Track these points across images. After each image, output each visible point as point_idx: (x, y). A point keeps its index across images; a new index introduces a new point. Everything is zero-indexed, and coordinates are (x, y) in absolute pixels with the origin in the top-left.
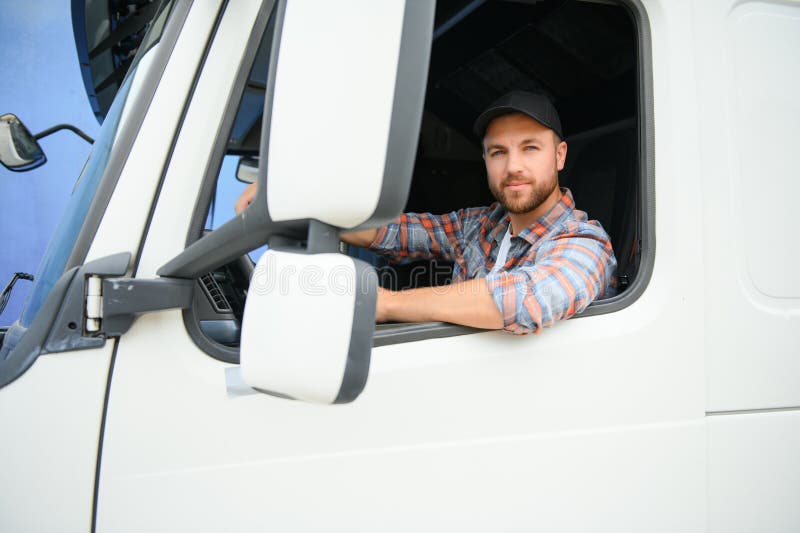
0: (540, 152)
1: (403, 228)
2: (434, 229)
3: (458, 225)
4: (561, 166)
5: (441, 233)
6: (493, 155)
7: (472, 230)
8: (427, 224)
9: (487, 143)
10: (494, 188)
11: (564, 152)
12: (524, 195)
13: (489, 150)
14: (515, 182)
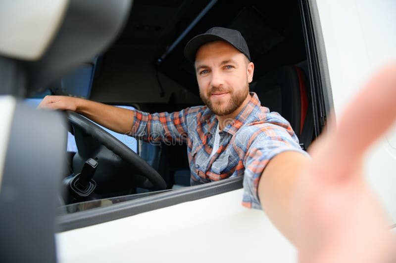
0: (235, 70)
1: (149, 123)
2: (167, 123)
3: (183, 119)
4: (250, 80)
5: (172, 126)
6: (201, 73)
7: (192, 122)
8: (163, 120)
9: (197, 64)
10: (203, 96)
11: (252, 70)
12: (224, 102)
13: (198, 69)
14: (218, 92)
